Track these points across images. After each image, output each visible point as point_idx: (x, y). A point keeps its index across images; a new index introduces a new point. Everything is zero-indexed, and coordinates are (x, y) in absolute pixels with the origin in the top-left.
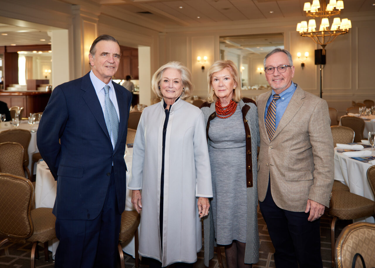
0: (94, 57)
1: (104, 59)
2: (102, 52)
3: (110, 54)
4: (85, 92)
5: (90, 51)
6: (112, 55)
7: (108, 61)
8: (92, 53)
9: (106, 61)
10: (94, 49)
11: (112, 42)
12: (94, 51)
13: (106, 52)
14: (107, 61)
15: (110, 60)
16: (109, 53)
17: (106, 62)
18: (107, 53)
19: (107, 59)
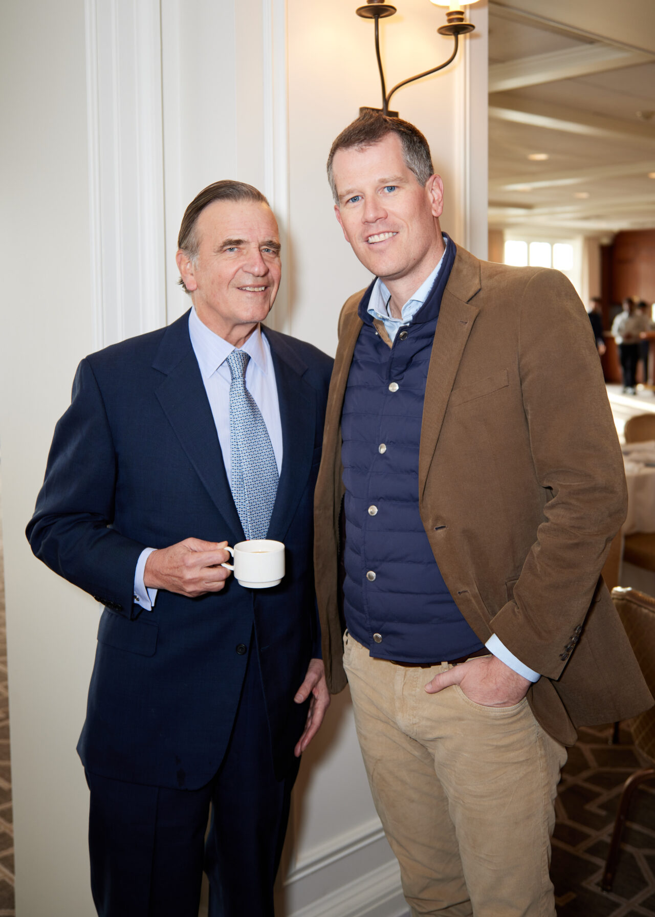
0: (195, 260)
1: (228, 264)
2: (221, 241)
3: (247, 242)
4: (166, 375)
5: (180, 244)
6: (257, 246)
7: (245, 269)
8: (186, 248)
9: (237, 271)
10: (192, 234)
11: (251, 202)
12: (192, 238)
13: (236, 238)
14: (241, 267)
15: (253, 266)
16: (246, 240)
17: (241, 271)
18: (238, 242)
19: (240, 264)
